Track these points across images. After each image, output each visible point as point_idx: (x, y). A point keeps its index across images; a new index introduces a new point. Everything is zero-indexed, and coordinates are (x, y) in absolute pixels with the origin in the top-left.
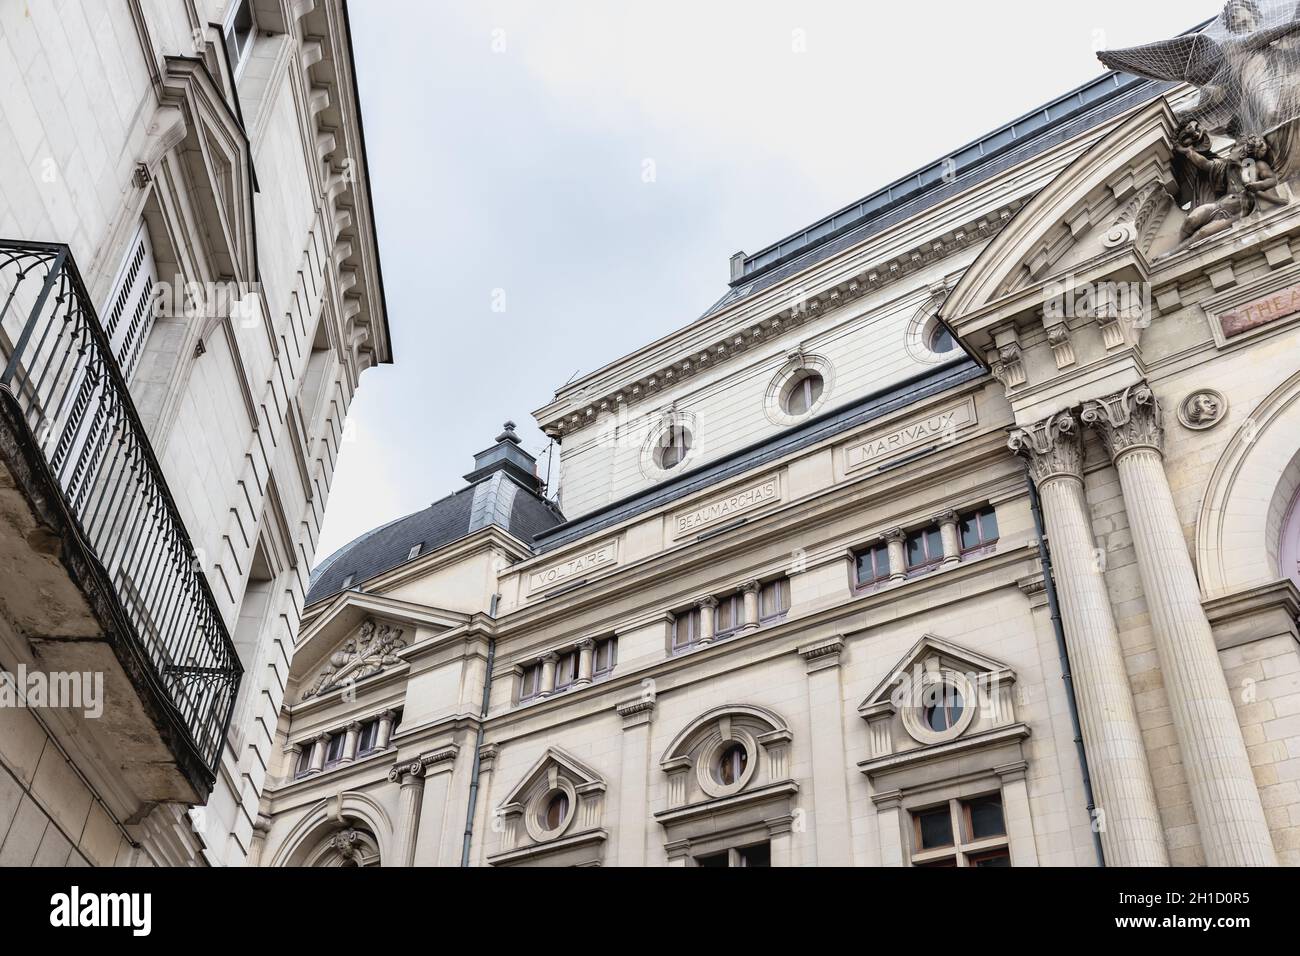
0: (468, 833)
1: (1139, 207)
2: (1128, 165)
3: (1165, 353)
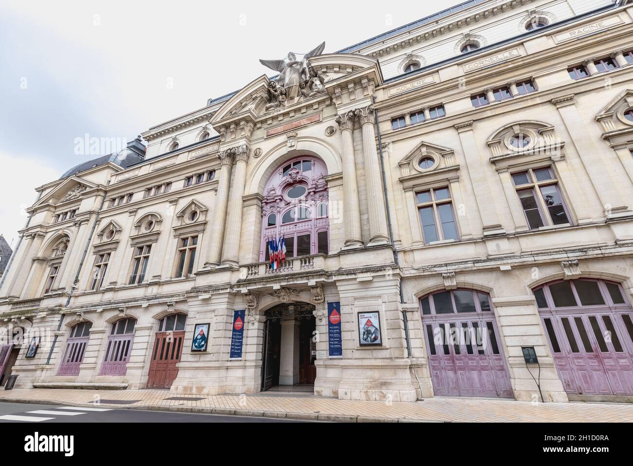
0: (90, 239)
1: (257, 101)
2: (256, 90)
3: (255, 138)
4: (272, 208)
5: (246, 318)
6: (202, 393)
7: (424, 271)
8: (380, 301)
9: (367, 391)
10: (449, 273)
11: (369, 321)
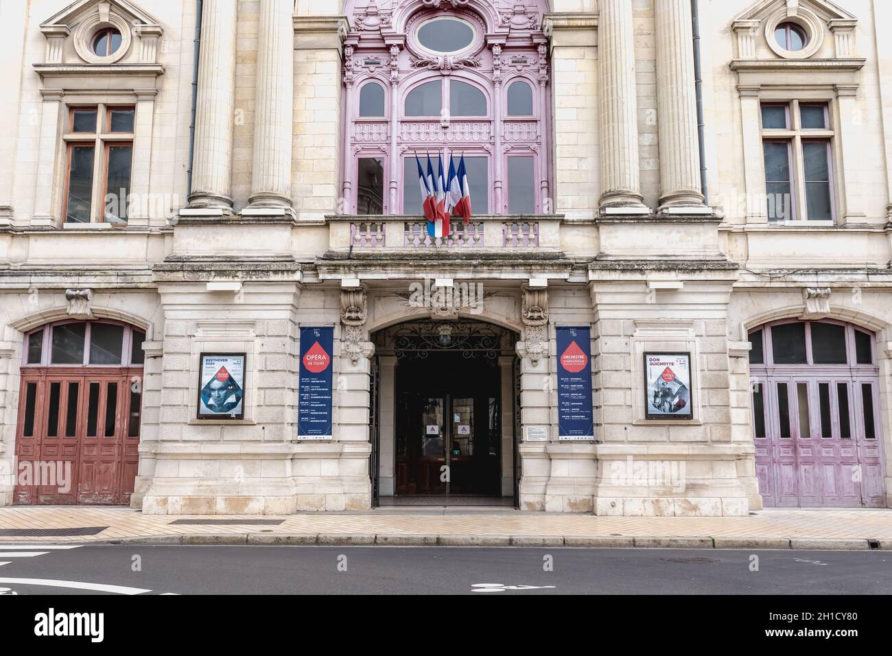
4: (372, 67)
5: (338, 347)
6: (246, 511)
7: (771, 278)
8: (691, 333)
9: (657, 500)
10: (821, 288)
11: (667, 371)
